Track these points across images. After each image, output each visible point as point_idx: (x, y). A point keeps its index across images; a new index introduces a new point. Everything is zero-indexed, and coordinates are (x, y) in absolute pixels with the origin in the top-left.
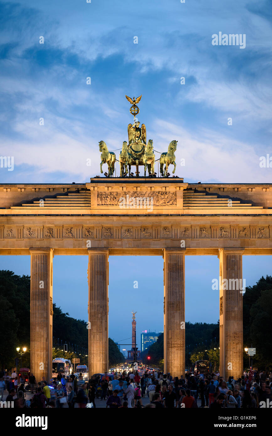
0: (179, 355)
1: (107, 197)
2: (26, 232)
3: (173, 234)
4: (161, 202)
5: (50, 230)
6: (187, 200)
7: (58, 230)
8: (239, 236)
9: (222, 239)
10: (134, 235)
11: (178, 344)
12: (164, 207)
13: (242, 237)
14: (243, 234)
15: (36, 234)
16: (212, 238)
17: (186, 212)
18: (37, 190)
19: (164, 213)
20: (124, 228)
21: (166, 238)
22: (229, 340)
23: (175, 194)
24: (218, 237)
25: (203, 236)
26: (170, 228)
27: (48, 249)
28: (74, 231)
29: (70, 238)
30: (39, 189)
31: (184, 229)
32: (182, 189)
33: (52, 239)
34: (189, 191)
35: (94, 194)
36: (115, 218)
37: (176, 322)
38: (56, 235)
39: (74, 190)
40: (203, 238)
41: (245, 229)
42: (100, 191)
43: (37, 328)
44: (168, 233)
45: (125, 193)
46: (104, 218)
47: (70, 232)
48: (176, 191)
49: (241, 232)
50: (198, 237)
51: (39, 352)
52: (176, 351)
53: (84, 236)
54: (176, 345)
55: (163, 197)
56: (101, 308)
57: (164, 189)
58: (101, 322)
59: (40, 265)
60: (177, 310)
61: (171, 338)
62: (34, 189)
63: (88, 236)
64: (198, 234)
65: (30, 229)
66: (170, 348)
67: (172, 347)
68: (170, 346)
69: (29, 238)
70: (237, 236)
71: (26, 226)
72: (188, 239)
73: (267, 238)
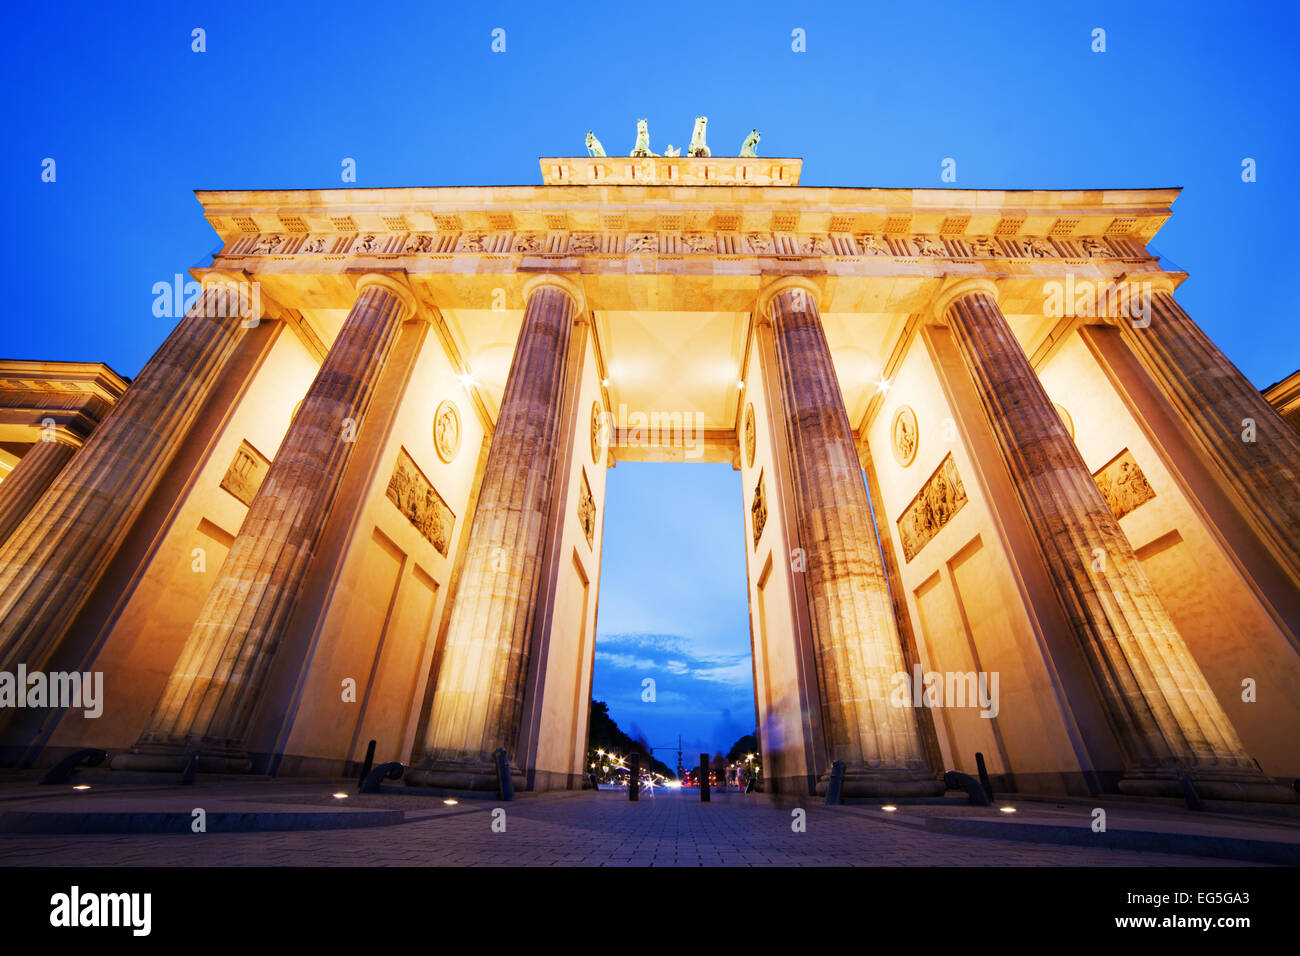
0: (878, 612)
2: (359, 242)
5: (424, 239)
8: (974, 254)
10: (663, 247)
11: (864, 562)
14: (982, 250)
20: (634, 236)
21: (760, 255)
22: (1078, 542)
24: (913, 253)
25: (868, 251)
26: (768, 235)
29: (471, 251)
33: (422, 255)
37: (835, 475)
38: (435, 248)
41: (984, 241)
44: (765, 245)
49: (977, 247)
50: (855, 252)
52: (858, 594)
54: (852, 567)
56: (531, 424)
58: (524, 474)
60: (831, 436)
61: (827, 539)
63: (525, 249)
64: (854, 248)
66: (824, 581)
68: (827, 573)
69: (361, 255)
70: (970, 254)
71: (364, 229)
72: (827, 258)
73: (1056, 258)
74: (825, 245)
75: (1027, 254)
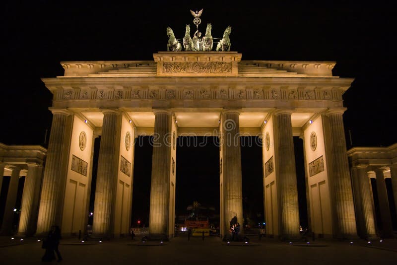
0: (237, 207)
1: (171, 66)
2: (99, 94)
3: (230, 96)
4: (219, 70)
5: (120, 93)
6: (241, 69)
7: (127, 92)
8: (289, 98)
9: (273, 100)
10: (195, 96)
11: (236, 196)
12: (221, 74)
13: (292, 98)
14: (292, 96)
15: (108, 95)
16: (264, 99)
17: (241, 75)
20: (186, 91)
21: (224, 100)
23: (231, 64)
24: (270, 98)
25: (256, 97)
26: (227, 91)
28: (141, 93)
29: (136, 98)
31: (240, 92)
32: (237, 59)
35: (161, 64)
36: (177, 80)
38: (124, 97)
40: (256, 99)
41: (294, 92)
42: (165, 61)
43: (101, 179)
44: (225, 95)
45: (187, 63)
46: (166, 79)
47: (138, 94)
48: (231, 62)
49: (290, 95)
50: (252, 98)
52: (234, 203)
53: (149, 97)
54: (234, 197)
55: (220, 66)
57: (221, 59)
59: (108, 122)
60: (234, 164)
61: (229, 190)
63: (153, 97)
64: (252, 96)
65: (103, 91)
66: (228, 199)
67: (230, 199)
69: (101, 99)
70: (287, 98)
71: (100, 88)
72: (243, 100)
73: (313, 99)
74: (243, 94)
75: (305, 98)
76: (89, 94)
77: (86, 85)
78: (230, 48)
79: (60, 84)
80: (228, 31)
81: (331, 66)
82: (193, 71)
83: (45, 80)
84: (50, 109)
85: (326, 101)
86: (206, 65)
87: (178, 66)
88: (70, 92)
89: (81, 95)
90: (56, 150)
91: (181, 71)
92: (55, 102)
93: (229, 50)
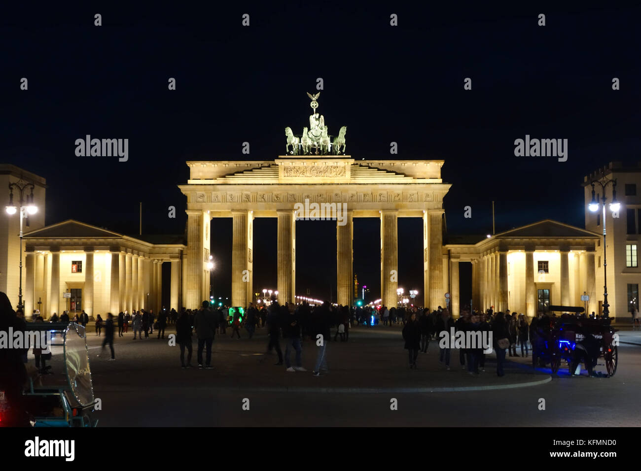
1: (291, 170)
2: (229, 198)
3: (343, 199)
4: (333, 174)
5: (248, 197)
6: (354, 173)
7: (254, 196)
9: (381, 203)
10: (312, 199)
11: (347, 284)
12: (335, 178)
13: (396, 201)
14: (397, 199)
15: (237, 198)
16: (373, 201)
17: (353, 181)
18: (238, 165)
19: (335, 183)
20: (305, 194)
21: (337, 202)
23: (344, 168)
24: (377, 201)
25: (366, 200)
26: (340, 194)
27: (246, 211)
28: (266, 197)
29: (262, 202)
30: (239, 164)
31: (351, 196)
32: (350, 164)
33: (249, 203)
34: (356, 166)
35: (282, 168)
36: (297, 187)
39: (267, 165)
40: (366, 202)
42: (286, 166)
44: (339, 198)
45: (306, 167)
46: (289, 186)
47: (263, 198)
48: (345, 166)
50: (362, 201)
51: (238, 291)
52: (345, 290)
53: (273, 201)
54: (345, 285)
55: (334, 170)
57: (336, 164)
60: (345, 258)
61: (341, 280)
62: (235, 165)
63: (276, 200)
64: (362, 199)
65: (232, 195)
66: (340, 287)
69: (230, 202)
70: (393, 200)
71: (229, 193)
72: (354, 203)
73: (415, 202)
74: (355, 198)
75: (408, 201)
76: (220, 198)
77: (218, 190)
78: (344, 149)
79: (195, 190)
80: (343, 131)
81: (439, 164)
82: (311, 175)
83: (180, 187)
84: (186, 211)
85: (427, 203)
86: (322, 169)
87: (297, 170)
88: (203, 196)
89: (213, 198)
90: (196, 248)
91: (301, 175)
92: (190, 205)
93: (344, 151)
